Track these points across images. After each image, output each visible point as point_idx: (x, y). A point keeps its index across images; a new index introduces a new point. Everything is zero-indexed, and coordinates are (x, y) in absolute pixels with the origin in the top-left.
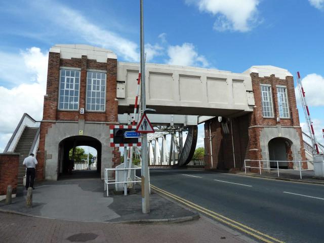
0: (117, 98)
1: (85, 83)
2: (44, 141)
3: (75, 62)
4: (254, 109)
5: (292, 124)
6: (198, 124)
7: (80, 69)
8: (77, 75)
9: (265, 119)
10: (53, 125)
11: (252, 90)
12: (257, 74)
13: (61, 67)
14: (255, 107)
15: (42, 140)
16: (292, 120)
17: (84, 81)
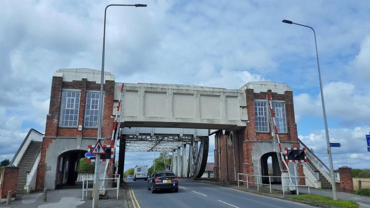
0: (113, 116)
1: (85, 103)
2: (45, 155)
3: (75, 84)
4: (247, 124)
5: (290, 138)
6: (210, 135)
7: (80, 90)
8: (78, 96)
9: (259, 133)
10: (53, 141)
11: (246, 105)
12: (252, 90)
13: (63, 89)
14: (249, 122)
15: (43, 153)
16: (290, 135)
17: (83, 101)
